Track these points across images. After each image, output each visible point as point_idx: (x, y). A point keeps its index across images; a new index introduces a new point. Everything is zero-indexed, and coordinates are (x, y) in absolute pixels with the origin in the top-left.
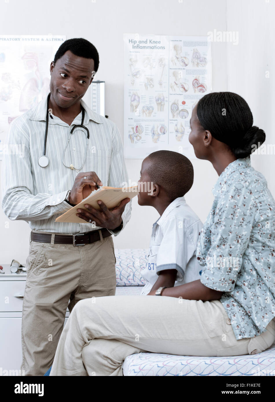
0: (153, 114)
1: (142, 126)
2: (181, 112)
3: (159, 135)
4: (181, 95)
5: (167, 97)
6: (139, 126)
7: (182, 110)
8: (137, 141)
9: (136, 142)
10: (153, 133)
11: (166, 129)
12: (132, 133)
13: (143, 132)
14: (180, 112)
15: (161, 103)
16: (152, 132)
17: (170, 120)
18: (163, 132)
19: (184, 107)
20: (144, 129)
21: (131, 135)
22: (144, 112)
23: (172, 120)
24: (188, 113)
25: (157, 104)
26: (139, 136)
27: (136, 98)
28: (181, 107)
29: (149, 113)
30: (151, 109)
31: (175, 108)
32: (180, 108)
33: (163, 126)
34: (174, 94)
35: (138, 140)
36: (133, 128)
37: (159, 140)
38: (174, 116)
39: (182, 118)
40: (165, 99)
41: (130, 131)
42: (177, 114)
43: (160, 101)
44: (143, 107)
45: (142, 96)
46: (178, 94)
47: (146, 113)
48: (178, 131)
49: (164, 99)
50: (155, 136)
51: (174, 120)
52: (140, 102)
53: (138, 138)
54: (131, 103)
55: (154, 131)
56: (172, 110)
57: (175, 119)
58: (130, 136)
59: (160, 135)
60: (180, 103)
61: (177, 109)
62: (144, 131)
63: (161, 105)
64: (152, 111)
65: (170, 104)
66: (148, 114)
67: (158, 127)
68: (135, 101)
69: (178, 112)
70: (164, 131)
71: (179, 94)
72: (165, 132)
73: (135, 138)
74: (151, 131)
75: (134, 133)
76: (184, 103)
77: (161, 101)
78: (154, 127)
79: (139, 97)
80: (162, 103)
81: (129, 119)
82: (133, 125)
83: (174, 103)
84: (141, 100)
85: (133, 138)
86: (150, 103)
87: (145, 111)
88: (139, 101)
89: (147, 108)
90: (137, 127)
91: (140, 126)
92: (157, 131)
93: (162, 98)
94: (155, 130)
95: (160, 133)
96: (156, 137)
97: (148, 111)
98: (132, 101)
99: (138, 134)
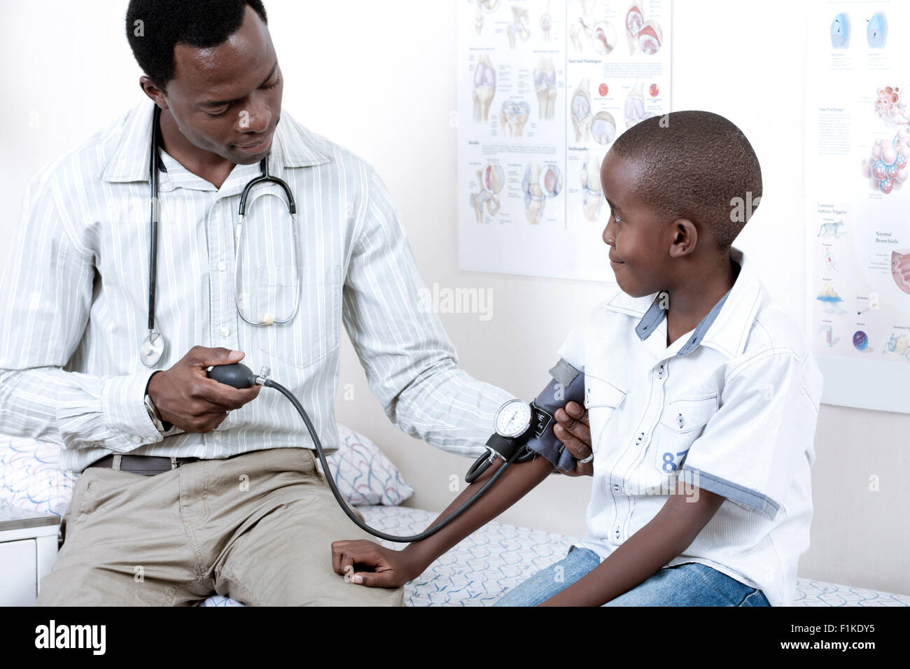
0: (528, 125)
1: (500, 167)
2: (598, 121)
3: (542, 197)
4: (596, 62)
5: (561, 72)
6: (493, 168)
7: (598, 114)
8: (491, 217)
9: (488, 220)
10: (529, 193)
11: (560, 180)
12: (477, 190)
13: (502, 187)
14: (593, 122)
15: (547, 91)
16: (526, 190)
17: (570, 149)
18: (552, 189)
19: (604, 104)
20: (507, 177)
21: (477, 195)
22: (506, 120)
23: (575, 149)
24: (614, 125)
25: (538, 93)
26: (493, 199)
27: (488, 73)
28: (597, 105)
29: (518, 124)
30: (522, 110)
31: (581, 108)
32: (595, 110)
33: (552, 168)
34: (579, 62)
35: (493, 213)
36: (480, 174)
37: (541, 215)
38: (578, 135)
39: (600, 143)
40: (559, 78)
41: (472, 184)
42: (587, 129)
43: (544, 83)
44: (504, 105)
45: (502, 67)
46: (588, 62)
47: (510, 126)
48: (589, 185)
49: (554, 75)
50: (532, 202)
51: (580, 149)
52: (498, 88)
53: (493, 205)
54: (474, 92)
55: (530, 184)
56: (575, 114)
57: (581, 145)
58: (474, 197)
59: (545, 196)
60: (595, 92)
61: (586, 110)
62: (506, 186)
63: (549, 98)
64: (525, 121)
65: (571, 92)
66: (514, 128)
67: (539, 172)
68: (485, 84)
69: (589, 120)
70: (555, 185)
71: (592, 61)
72: (558, 190)
73: (485, 204)
74: (523, 184)
75: (483, 190)
76: (604, 90)
77: (548, 86)
78: (530, 171)
79: (493, 73)
80: (551, 92)
81: (470, 143)
82: (480, 164)
83: (579, 93)
84: (498, 83)
85: (481, 206)
86: (521, 92)
87: (508, 116)
88: (494, 85)
89: (514, 109)
90: (489, 169)
91: (495, 166)
92: (538, 184)
93: (550, 74)
94: (533, 179)
95: (545, 192)
96: (534, 204)
97: (515, 117)
98: (476, 86)
99: (492, 192)
